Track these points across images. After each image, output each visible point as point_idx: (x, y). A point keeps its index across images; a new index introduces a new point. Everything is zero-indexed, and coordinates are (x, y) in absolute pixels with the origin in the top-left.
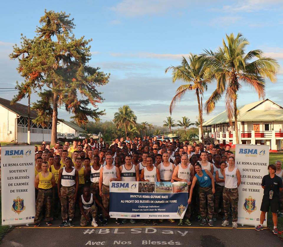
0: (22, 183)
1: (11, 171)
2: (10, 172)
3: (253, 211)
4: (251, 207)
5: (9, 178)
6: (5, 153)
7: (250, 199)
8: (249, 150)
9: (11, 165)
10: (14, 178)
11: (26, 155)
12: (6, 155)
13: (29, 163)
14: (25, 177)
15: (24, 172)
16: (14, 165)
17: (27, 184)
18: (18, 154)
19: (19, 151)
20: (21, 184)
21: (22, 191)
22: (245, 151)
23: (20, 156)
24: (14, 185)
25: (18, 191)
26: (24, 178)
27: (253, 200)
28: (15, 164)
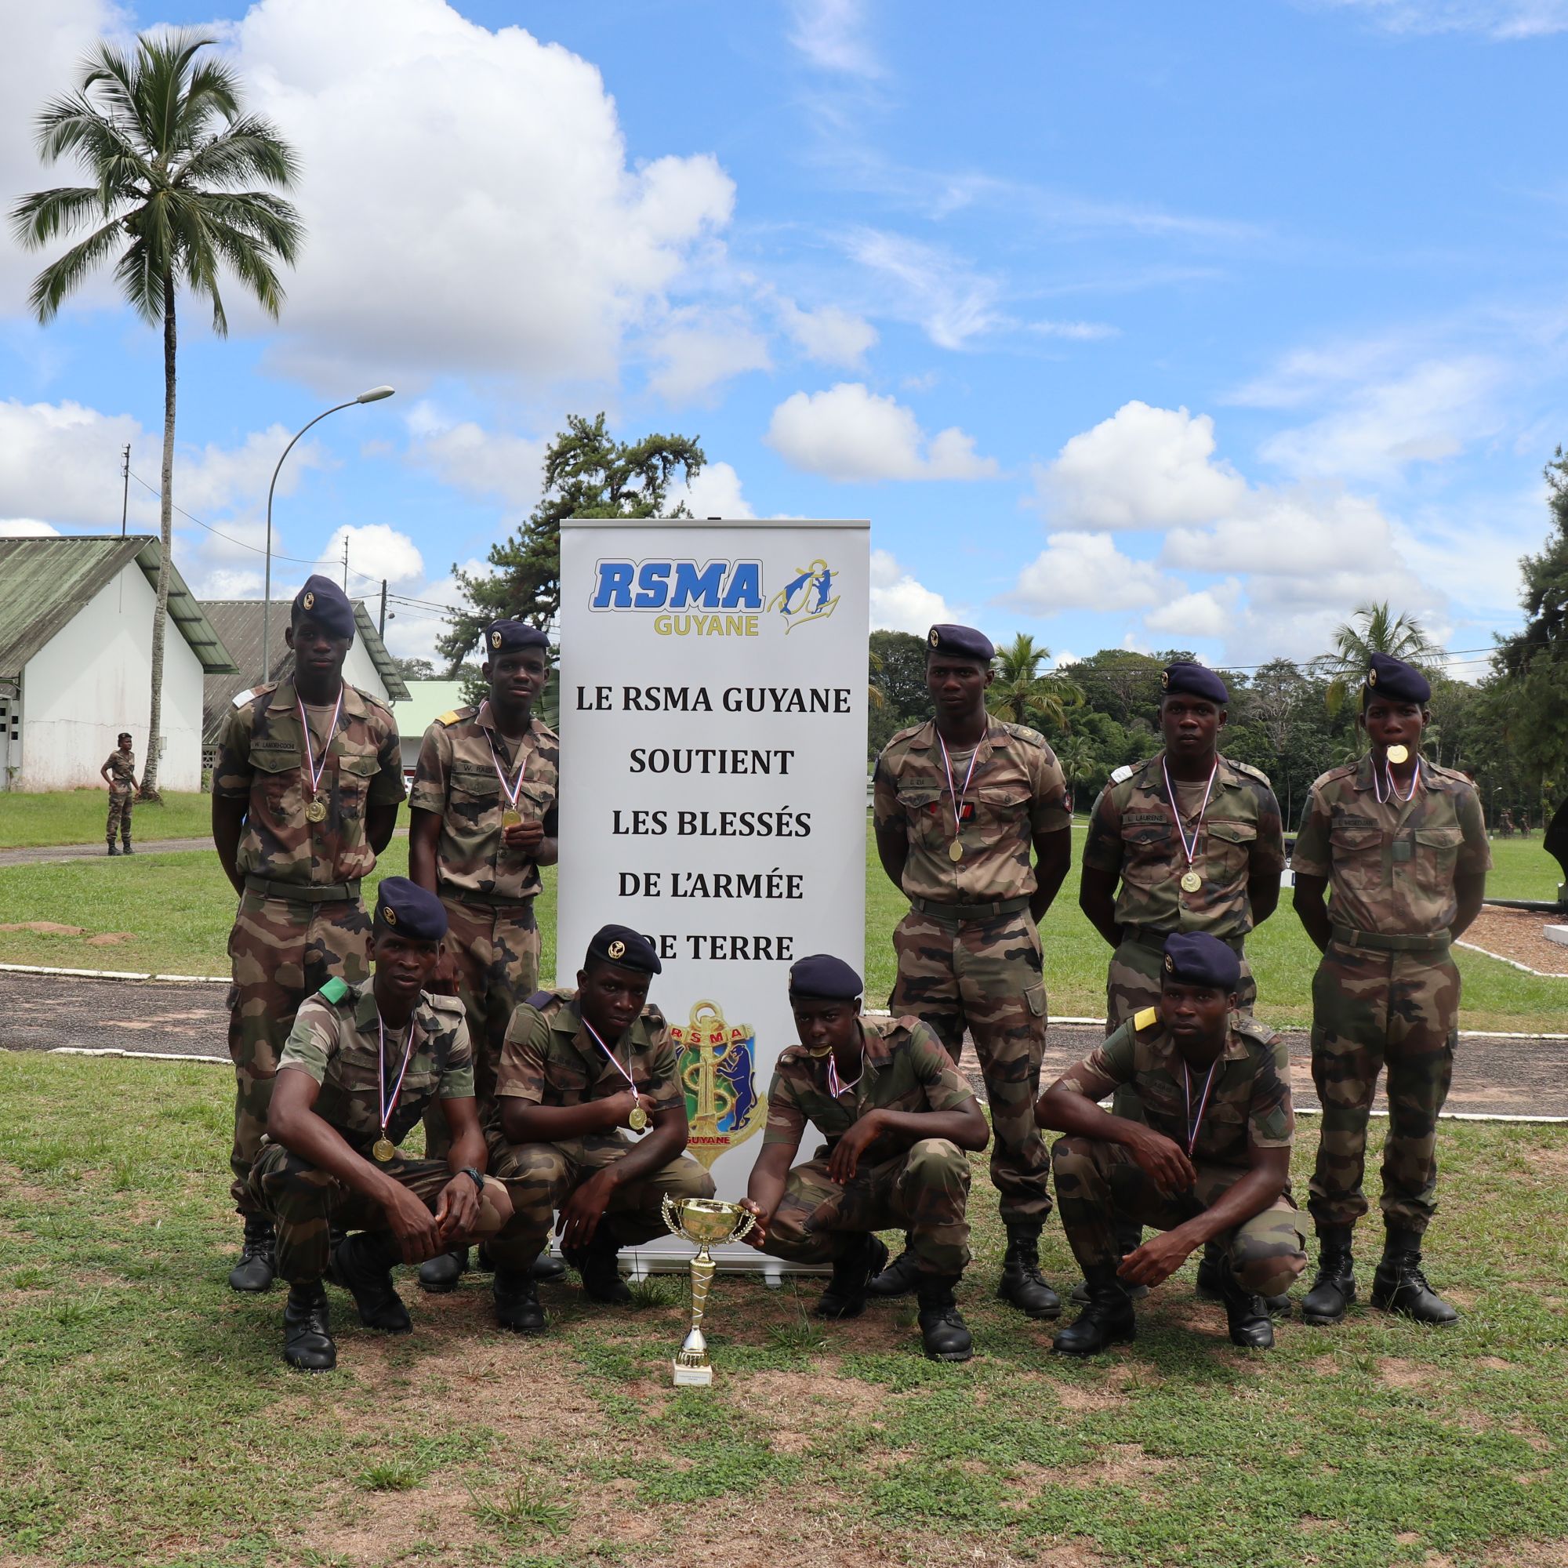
0: (742, 878)
1: (645, 758)
2: (641, 761)
3: (733, 1136)
4: (712, 1103)
5: (627, 822)
6: (592, 583)
7: (705, 1034)
8: (686, 570)
9: (643, 700)
10: (672, 823)
11: (785, 610)
12: (601, 602)
13: (815, 692)
14: (773, 822)
15: (766, 770)
16: (677, 698)
17: (790, 886)
18: (712, 602)
19: (717, 570)
20: (733, 888)
21: (738, 948)
22: (645, 582)
23: (730, 621)
24: (665, 885)
25: (705, 948)
26: (758, 826)
27: (735, 1032)
28: (684, 691)
